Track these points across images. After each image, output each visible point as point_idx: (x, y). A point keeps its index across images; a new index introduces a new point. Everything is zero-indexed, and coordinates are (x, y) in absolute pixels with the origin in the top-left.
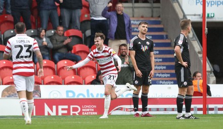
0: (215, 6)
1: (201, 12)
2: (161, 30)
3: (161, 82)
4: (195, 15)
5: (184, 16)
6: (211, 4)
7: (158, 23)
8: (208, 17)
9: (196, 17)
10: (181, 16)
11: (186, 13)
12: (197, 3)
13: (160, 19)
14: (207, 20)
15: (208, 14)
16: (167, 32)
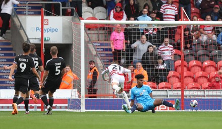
0: (50, 32)
1: (40, 37)
2: (11, 49)
3: (10, 87)
4: (35, 39)
5: (28, 39)
6: (48, 31)
7: (9, 44)
8: (45, 40)
9: (37, 40)
10: (25, 40)
11: (29, 37)
12: (37, 30)
13: (10, 42)
14: (44, 42)
15: (45, 38)
16: (15, 51)
